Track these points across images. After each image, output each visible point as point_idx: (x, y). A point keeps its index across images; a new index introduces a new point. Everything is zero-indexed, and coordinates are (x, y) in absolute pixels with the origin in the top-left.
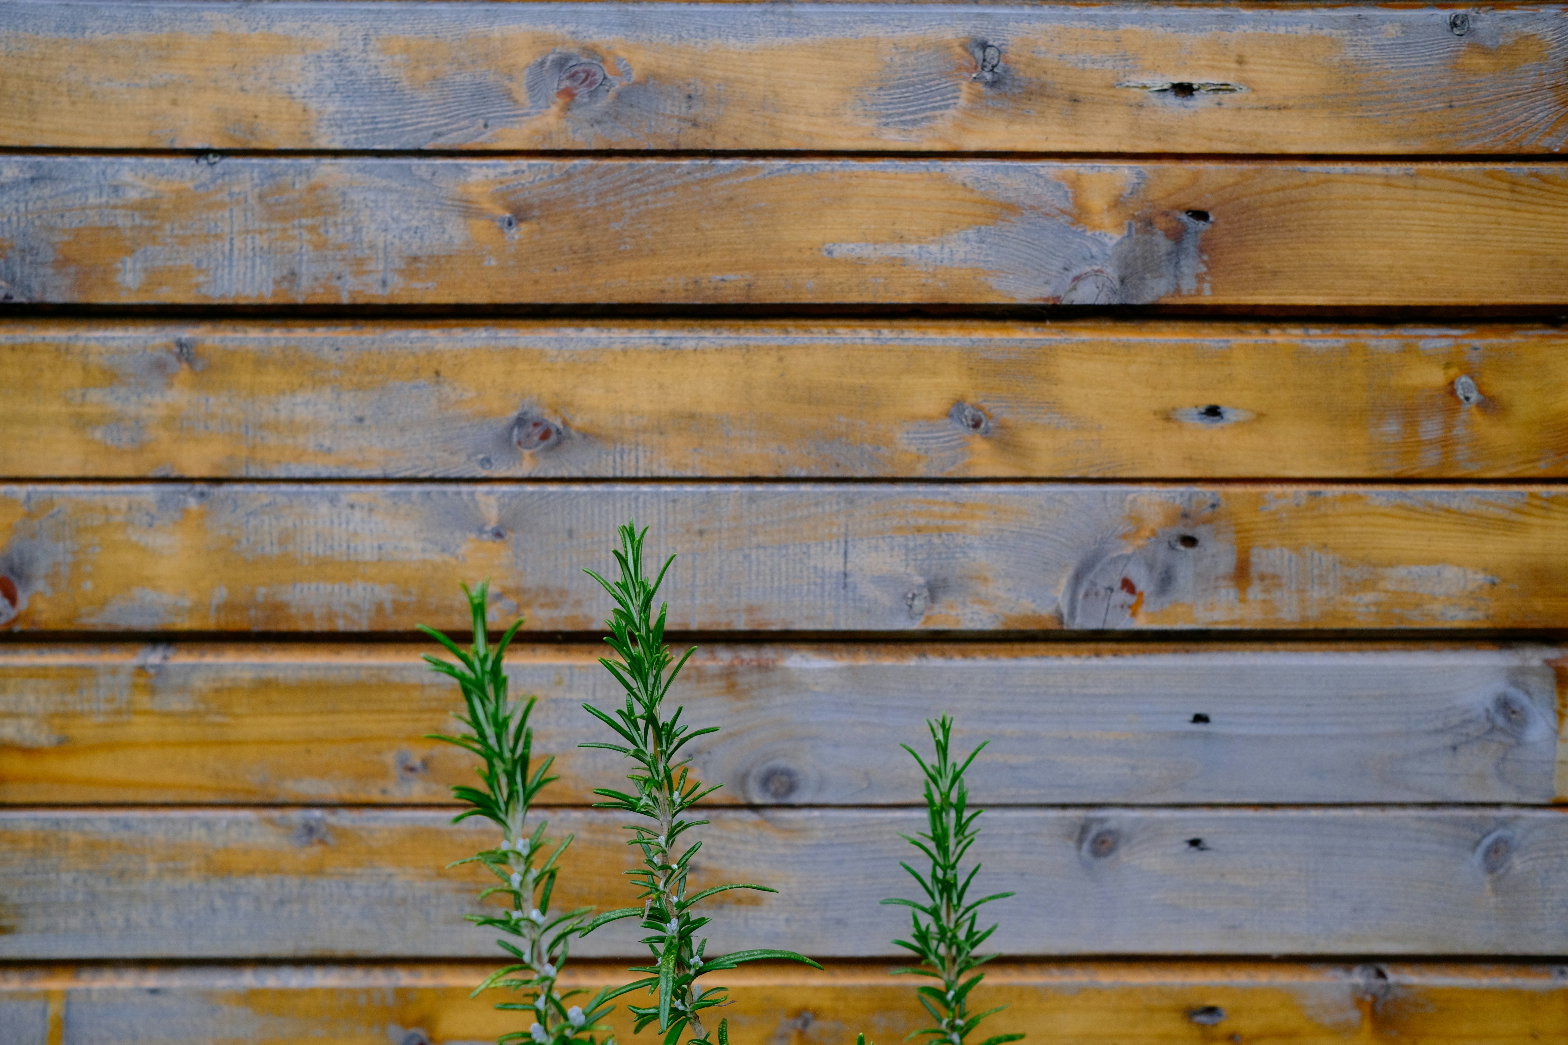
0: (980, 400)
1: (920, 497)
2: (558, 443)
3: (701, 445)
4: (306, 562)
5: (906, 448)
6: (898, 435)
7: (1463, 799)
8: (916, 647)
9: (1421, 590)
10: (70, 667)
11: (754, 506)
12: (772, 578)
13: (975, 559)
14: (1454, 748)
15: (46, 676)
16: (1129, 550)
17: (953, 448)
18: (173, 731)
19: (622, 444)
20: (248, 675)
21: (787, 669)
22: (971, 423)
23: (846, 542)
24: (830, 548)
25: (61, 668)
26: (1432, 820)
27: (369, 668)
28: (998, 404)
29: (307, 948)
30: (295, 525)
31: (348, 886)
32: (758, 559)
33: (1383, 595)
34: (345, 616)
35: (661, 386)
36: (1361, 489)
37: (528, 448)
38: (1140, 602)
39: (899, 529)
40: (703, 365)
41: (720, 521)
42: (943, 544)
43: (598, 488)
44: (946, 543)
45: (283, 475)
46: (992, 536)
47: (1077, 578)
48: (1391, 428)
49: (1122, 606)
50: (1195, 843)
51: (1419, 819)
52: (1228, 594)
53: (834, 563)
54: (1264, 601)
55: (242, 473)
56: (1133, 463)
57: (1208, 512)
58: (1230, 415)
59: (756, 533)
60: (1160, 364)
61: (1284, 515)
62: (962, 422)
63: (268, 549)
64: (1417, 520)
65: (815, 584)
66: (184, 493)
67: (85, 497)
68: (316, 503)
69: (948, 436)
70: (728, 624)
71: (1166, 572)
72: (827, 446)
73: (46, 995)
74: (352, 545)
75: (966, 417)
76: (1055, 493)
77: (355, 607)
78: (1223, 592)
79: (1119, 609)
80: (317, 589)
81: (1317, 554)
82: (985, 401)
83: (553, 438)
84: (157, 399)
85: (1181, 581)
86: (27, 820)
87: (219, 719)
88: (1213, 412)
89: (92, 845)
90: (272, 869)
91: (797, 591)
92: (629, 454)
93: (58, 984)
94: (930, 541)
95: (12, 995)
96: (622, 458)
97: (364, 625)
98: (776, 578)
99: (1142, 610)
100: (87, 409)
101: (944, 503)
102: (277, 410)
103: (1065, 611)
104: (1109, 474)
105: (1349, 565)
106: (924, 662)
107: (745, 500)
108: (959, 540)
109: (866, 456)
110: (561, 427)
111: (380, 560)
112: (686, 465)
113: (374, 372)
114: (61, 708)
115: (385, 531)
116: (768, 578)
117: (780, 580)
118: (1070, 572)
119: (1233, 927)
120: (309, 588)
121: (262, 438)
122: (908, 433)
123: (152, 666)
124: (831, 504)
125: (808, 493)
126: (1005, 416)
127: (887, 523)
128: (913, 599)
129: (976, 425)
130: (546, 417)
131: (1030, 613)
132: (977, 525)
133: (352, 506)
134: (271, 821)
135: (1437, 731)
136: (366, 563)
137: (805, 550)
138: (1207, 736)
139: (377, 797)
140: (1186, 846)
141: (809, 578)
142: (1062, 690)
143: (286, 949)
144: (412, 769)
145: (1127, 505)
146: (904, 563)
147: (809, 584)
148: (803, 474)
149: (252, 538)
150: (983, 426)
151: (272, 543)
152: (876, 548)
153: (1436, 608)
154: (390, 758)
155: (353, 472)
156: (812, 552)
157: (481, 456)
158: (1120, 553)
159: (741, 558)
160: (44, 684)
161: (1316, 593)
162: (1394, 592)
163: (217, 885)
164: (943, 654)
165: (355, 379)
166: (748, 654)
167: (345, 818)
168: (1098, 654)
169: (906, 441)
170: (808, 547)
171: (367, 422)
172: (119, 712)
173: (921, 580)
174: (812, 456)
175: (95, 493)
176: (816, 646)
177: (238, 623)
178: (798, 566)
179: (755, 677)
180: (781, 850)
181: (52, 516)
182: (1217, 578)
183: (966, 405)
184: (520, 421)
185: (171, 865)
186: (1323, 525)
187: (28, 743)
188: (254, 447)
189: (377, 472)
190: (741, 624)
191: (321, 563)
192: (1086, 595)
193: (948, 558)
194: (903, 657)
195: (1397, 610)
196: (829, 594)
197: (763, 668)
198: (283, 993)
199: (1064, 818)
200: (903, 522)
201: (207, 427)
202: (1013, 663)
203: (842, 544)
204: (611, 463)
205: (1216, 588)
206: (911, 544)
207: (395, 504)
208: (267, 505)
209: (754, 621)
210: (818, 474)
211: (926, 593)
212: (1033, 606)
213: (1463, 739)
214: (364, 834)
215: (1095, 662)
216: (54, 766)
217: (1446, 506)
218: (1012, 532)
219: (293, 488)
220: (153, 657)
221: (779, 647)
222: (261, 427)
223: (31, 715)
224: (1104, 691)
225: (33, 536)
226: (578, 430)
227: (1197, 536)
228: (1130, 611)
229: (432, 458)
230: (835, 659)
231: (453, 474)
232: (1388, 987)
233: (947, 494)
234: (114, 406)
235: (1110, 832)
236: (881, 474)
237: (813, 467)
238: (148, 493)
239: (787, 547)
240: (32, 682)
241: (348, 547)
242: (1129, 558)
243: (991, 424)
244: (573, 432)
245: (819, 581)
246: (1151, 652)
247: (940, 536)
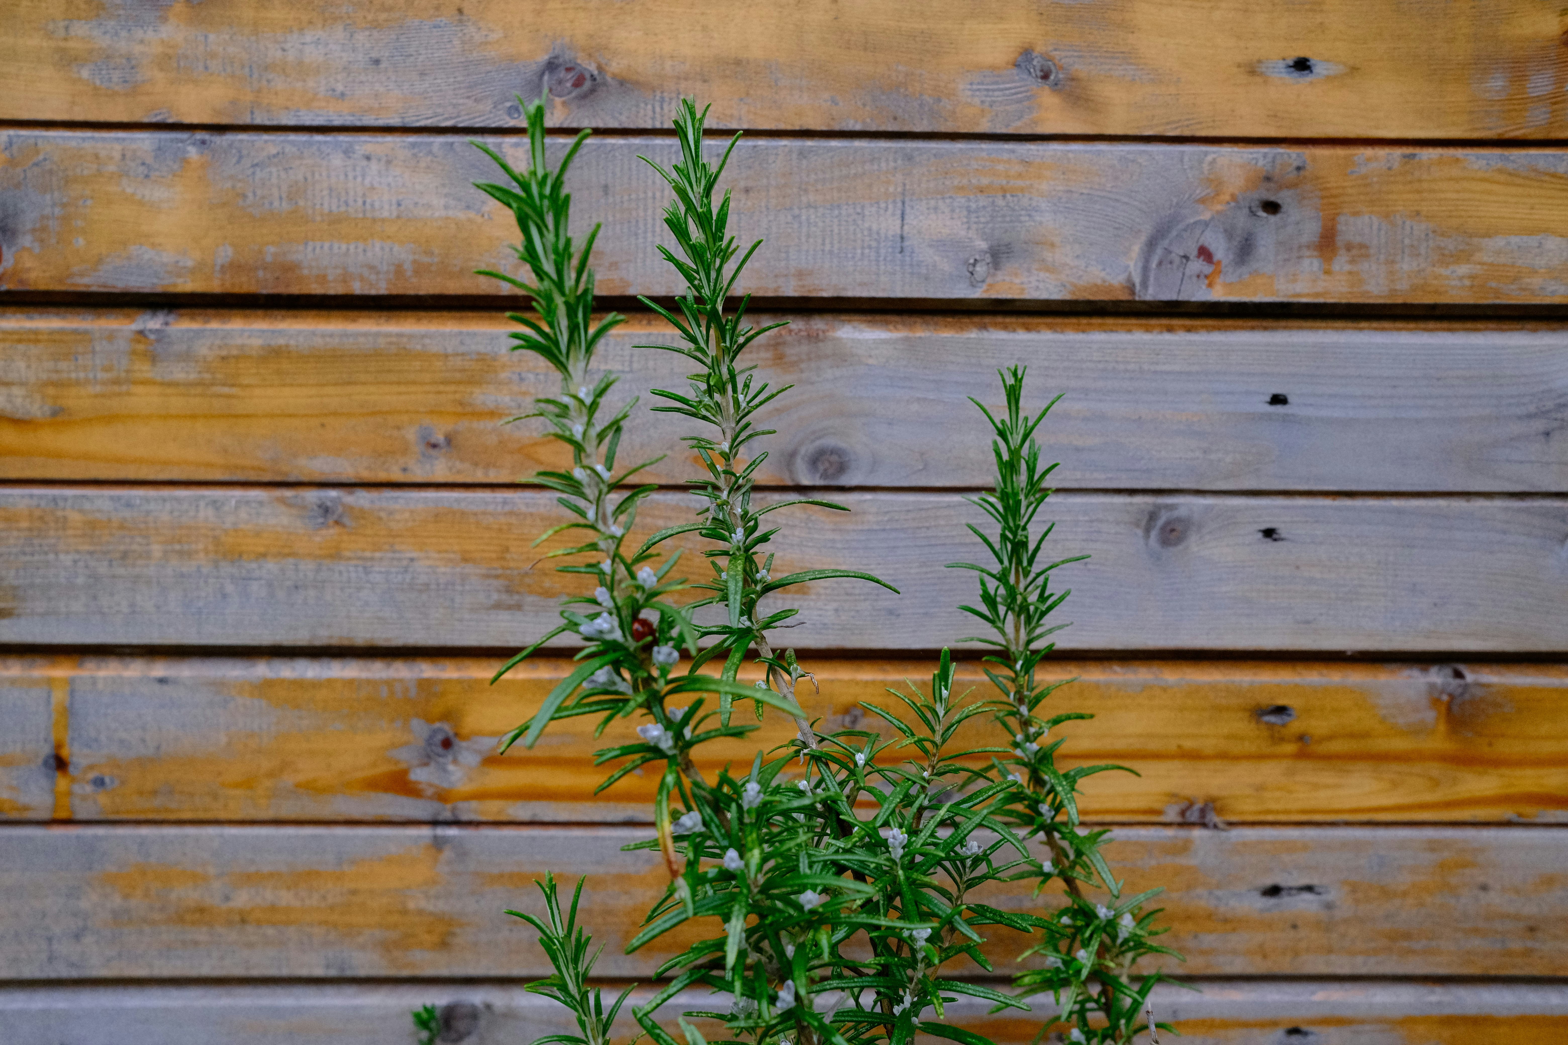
0: (1050, 48)
1: (984, 154)
2: (593, 90)
3: (748, 94)
4: (318, 218)
5: (969, 100)
6: (961, 87)
7: (1554, 488)
8: (976, 319)
9: (1519, 262)
10: (61, 332)
11: (804, 162)
12: (824, 240)
13: (1041, 223)
14: (1547, 434)
15: (37, 341)
16: (1206, 216)
17: (1020, 101)
18: (177, 403)
19: (662, 92)
20: (257, 342)
21: (839, 339)
22: (1039, 74)
23: (903, 203)
24: (886, 210)
25: (52, 332)
26: (1519, 510)
27: (388, 335)
28: (1069, 54)
29: (324, 637)
30: (306, 179)
31: (367, 572)
32: (808, 219)
33: (1479, 267)
34: (362, 279)
35: (704, 28)
36: (1459, 152)
37: (560, 96)
38: (1218, 272)
39: (961, 188)
40: (750, 6)
41: (768, 178)
42: (1007, 206)
43: (637, 141)
44: (1012, 205)
45: (292, 122)
46: (1060, 198)
47: (1151, 244)
48: (1497, 83)
49: (1198, 276)
50: (1269, 533)
51: (1506, 509)
52: (1311, 264)
53: (890, 225)
54: (1350, 273)
55: (246, 120)
56: (1214, 121)
57: (1292, 176)
58: (1320, 69)
59: (806, 191)
60: (1246, 11)
61: (1375, 179)
62: (1030, 73)
63: (276, 204)
64: (1519, 185)
65: (870, 247)
66: (182, 141)
67: (74, 144)
68: (328, 154)
69: (1015, 88)
70: (776, 290)
71: (1247, 240)
72: (884, 97)
73: (50, 682)
74: (368, 201)
75: (1034, 67)
76: (1129, 152)
77: (372, 268)
78: (1306, 262)
79: (1195, 279)
80: (331, 248)
81: (1408, 223)
82: (1055, 50)
83: (587, 85)
84: (150, 34)
85: (1262, 250)
86: (23, 497)
87: (226, 390)
88: (1302, 65)
89: (92, 525)
90: (286, 552)
91: (850, 255)
92: (670, 104)
93: (61, 671)
94: (993, 202)
95: (13, 682)
96: (662, 108)
97: (382, 288)
98: (827, 241)
99: (1219, 280)
100: (71, 44)
101: (1009, 161)
102: (284, 50)
103: (1137, 280)
104: (1187, 133)
105: (1443, 235)
106: (985, 335)
107: (794, 156)
108: (1025, 202)
109: (926, 109)
110: (596, 73)
111: (398, 217)
112: (732, 116)
113: (390, 9)
114: (55, 377)
115: (404, 185)
116: (820, 241)
117: (832, 243)
118: (1143, 238)
119: (1308, 622)
120: (322, 247)
121: (268, 81)
122: (971, 84)
123: (151, 331)
124: (887, 160)
125: (862, 148)
126: (1076, 66)
127: (948, 183)
128: (974, 265)
129: (1045, 77)
130: (579, 61)
131: (1099, 282)
132: (1044, 186)
133: (368, 158)
134: (283, 501)
135: (1530, 416)
136: (383, 220)
137: (859, 210)
138: (1286, 419)
139: (397, 476)
140: (1260, 535)
141: (863, 241)
142: (1131, 367)
143: (301, 637)
144: (434, 446)
145: (1205, 166)
146: (965, 226)
147: (863, 248)
148: (858, 127)
149: (259, 192)
150: (1052, 77)
151: (281, 198)
152: (936, 209)
153: (1535, 282)
154: (411, 434)
155: (369, 120)
156: (867, 213)
157: (508, 104)
158: (1198, 218)
159: (790, 218)
160: (34, 350)
161: (1407, 265)
162: (1492, 264)
163: (227, 569)
164: (1005, 327)
165: (370, 17)
166: (796, 324)
167: (362, 498)
168: (1170, 329)
169: (969, 93)
170: (863, 207)
171: (383, 66)
172: (117, 382)
173: (983, 245)
174: (868, 108)
175: (84, 139)
176: (869, 318)
177: (245, 285)
178: (852, 228)
179: (804, 348)
180: (830, 535)
181: (36, 164)
182: (1300, 247)
183: (1035, 54)
184: (551, 66)
185: (177, 547)
186: (1418, 192)
187: (19, 415)
188: (259, 91)
189: (395, 121)
190: (790, 289)
191: (335, 220)
192: (1160, 264)
193: (1011, 221)
194: (962, 329)
195: (1494, 284)
196: (885, 259)
197: (813, 338)
198: (299, 684)
199: (1131, 504)
200: (965, 181)
201: (206, 68)
202: (1080, 337)
203: (899, 205)
204: (650, 113)
205: (1300, 257)
206: (973, 206)
207: (415, 155)
208: (274, 156)
209: (803, 286)
210: (873, 128)
211: (988, 258)
212: (1103, 274)
213: (1556, 424)
214: (383, 514)
215: (1167, 337)
216: (48, 439)
217: (1552, 170)
218: (1082, 194)
219: (303, 138)
220: (152, 322)
221: (829, 318)
222: (266, 68)
223: (22, 384)
224: (1177, 368)
225: (18, 186)
226: (614, 76)
227: (1280, 202)
228: (1207, 282)
229: (455, 106)
230: (890, 331)
231: (478, 123)
232: (1466, 686)
233: (1013, 151)
234: (103, 41)
235: (1179, 520)
236: (943, 128)
237: (868, 120)
238: (143, 140)
239: (839, 206)
240: (21, 347)
241: (364, 203)
242: (1206, 224)
243: (1061, 76)
244: (609, 79)
245: (874, 244)
246: (1226, 329)
247: (1004, 197)
